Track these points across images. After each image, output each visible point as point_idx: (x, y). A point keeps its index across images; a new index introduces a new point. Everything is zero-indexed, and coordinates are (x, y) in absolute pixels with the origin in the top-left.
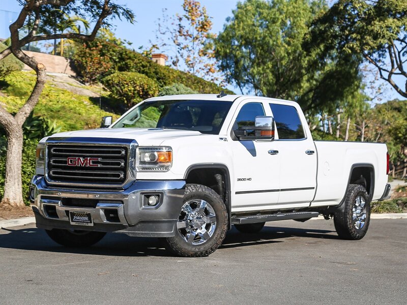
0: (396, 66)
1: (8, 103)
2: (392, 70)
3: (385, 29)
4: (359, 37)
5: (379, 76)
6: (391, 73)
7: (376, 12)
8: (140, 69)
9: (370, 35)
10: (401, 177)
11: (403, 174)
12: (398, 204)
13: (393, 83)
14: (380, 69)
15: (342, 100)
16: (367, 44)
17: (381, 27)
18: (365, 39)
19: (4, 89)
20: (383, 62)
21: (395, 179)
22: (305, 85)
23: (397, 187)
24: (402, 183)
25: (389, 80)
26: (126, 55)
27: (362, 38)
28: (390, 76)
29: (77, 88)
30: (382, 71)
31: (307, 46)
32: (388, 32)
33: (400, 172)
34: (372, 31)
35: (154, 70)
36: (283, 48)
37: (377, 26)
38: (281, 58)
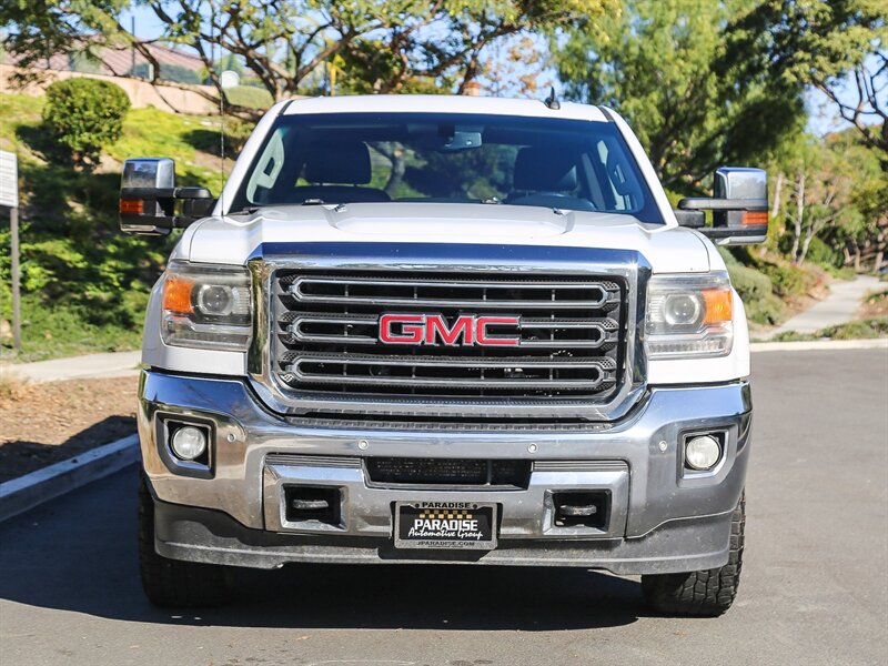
0: (865, 98)
2: (859, 107)
3: (848, 46)
4: (808, 57)
5: (840, 115)
6: (857, 112)
7: (835, 14)
9: (824, 55)
10: (871, 271)
11: (875, 263)
12: (872, 327)
14: (841, 106)
15: (773, 149)
17: (843, 42)
18: (818, 61)
21: (860, 273)
22: (711, 124)
23: (867, 295)
24: (876, 285)
25: (853, 121)
27: (814, 58)
28: (856, 115)
31: (719, 67)
32: (854, 50)
33: (870, 259)
34: (829, 49)
36: (676, 68)
37: (836, 40)
38: (674, 83)
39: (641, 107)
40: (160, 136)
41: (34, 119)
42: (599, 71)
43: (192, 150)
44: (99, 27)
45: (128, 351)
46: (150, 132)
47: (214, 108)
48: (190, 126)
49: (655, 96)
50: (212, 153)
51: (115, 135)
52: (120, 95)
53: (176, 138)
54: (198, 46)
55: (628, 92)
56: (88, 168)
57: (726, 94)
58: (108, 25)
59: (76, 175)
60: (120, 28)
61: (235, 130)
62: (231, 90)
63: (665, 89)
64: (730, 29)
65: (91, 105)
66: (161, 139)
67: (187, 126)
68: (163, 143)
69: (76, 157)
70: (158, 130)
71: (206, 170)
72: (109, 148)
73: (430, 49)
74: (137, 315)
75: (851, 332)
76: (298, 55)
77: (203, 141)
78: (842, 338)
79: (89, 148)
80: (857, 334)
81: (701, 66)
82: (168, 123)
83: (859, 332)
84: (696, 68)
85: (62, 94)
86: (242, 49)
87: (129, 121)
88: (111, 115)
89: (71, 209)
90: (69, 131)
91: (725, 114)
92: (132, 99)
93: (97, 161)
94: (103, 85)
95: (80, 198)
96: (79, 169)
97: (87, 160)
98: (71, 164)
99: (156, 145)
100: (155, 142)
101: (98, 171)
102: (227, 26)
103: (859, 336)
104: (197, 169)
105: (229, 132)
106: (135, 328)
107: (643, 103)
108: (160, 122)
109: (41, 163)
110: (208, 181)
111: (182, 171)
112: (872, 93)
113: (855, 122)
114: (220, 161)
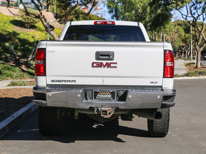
1: (39, 35)
2: (187, 15)
4: (175, 2)
5: (182, 17)
6: (187, 16)
8: (83, 17)
9: (180, 1)
13: (187, 20)
14: (182, 14)
16: (179, 5)
18: (178, 3)
19: (35, 29)
20: (182, 10)
26: (78, 11)
27: (177, 3)
29: (61, 27)
30: (183, 15)
35: (89, 17)
36: (139, 4)
38: (138, 8)
39: (130, 15)
40: (4, 21)
42: (118, 5)
43: (13, 25)
45: (1, 80)
46: (1, 20)
48: (12, 19)
49: (134, 12)
50: (19, 26)
53: (9, 22)
55: (126, 11)
57: (152, 12)
61: (25, 20)
63: (136, 10)
66: (5, 22)
67: (11, 19)
68: (5, 23)
70: (3, 20)
71: (18, 31)
74: (2, 70)
75: (193, 75)
77: (16, 23)
78: (190, 76)
80: (194, 75)
81: (145, 4)
82: (6, 18)
83: (195, 74)
84: (144, 5)
91: (151, 17)
99: (3, 24)
100: (3, 23)
103: (195, 76)
104: (15, 30)
105: (23, 21)
106: (2, 74)
107: (130, 14)
108: (4, 18)
110: (19, 34)
111: (11, 31)
112: (191, 12)
113: (186, 19)
114: (21, 28)
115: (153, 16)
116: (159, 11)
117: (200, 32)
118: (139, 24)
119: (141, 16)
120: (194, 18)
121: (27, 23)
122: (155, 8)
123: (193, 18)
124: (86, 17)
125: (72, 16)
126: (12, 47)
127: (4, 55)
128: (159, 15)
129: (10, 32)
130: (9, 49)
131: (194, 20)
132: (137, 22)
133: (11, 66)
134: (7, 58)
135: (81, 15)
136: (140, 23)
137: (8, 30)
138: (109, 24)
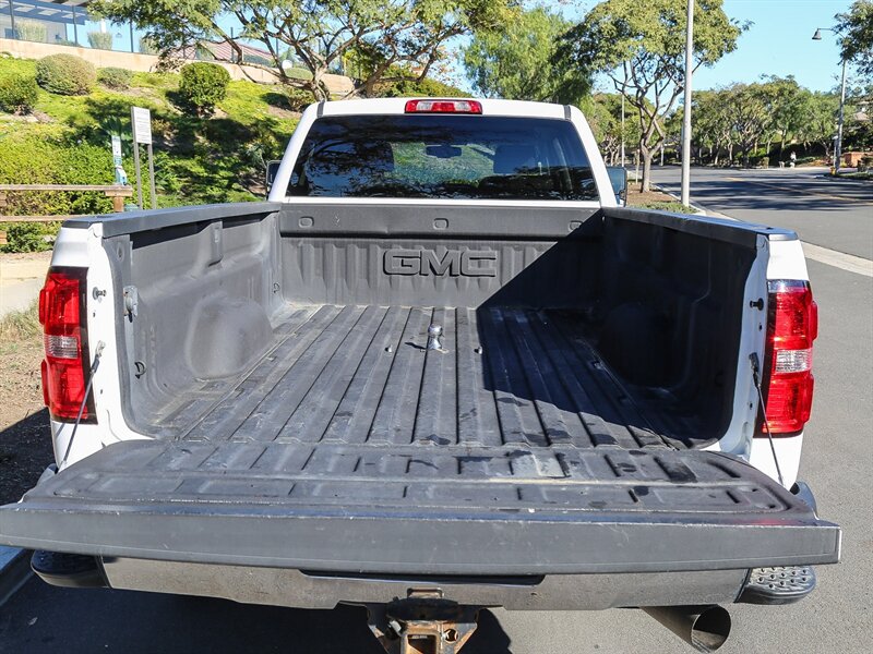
2: (625, 82)
5: (614, 87)
6: (624, 85)
13: (626, 94)
14: (615, 80)
20: (615, 72)
30: (617, 83)
31: (553, 60)
37: (620, 45)
40: (248, 97)
41: (175, 88)
43: (266, 105)
44: (201, 26)
46: (242, 94)
47: (277, 80)
48: (266, 91)
50: (278, 107)
51: (221, 97)
52: (224, 73)
53: (258, 98)
54: (266, 41)
56: (207, 115)
57: (554, 76)
58: (206, 23)
59: (199, 120)
60: (215, 26)
61: (291, 93)
62: (288, 70)
64: (558, 39)
65: (207, 79)
66: (249, 99)
67: (263, 91)
68: (250, 101)
69: (199, 110)
70: (247, 93)
71: (275, 117)
72: (219, 104)
73: (408, 43)
76: (328, 46)
77: (274, 100)
79: (207, 104)
85: (189, 73)
86: (293, 42)
87: (230, 88)
88: (220, 84)
89: (197, 140)
90: (194, 94)
92: (232, 76)
93: (212, 111)
94: (214, 67)
95: (202, 134)
96: (201, 117)
97: (206, 111)
98: (197, 113)
99: (246, 102)
100: (245, 100)
101: (213, 117)
102: (283, 26)
104: (269, 114)
105: (287, 94)
109: (180, 113)
110: (276, 123)
111: (261, 117)
112: (634, 75)
113: (623, 91)
114: (283, 111)
115: (556, 83)
116: (568, 75)
117: (652, 118)
118: (568, 112)
119: (532, 85)
120: (639, 89)
121: (296, 100)
122: (561, 68)
123: (636, 89)
124: (419, 86)
125: (391, 83)
126: (259, 154)
127: (242, 170)
128: (569, 82)
129: (259, 120)
130: (252, 156)
131: (640, 94)
132: (560, 103)
133: (256, 195)
134: (248, 176)
135: (409, 82)
136: (572, 107)
137: (255, 115)
138: (461, 110)
